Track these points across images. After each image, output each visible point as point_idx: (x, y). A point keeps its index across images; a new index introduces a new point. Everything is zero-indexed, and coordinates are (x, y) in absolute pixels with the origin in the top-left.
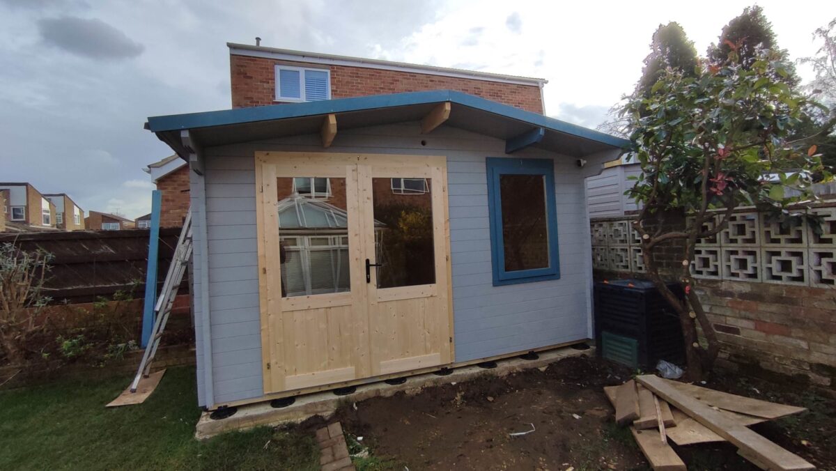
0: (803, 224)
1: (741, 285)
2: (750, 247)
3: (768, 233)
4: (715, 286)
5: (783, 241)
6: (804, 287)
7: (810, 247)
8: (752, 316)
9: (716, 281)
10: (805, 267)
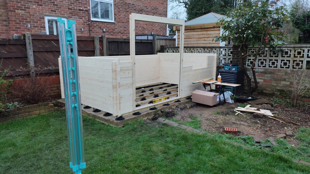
0: (279, 52)
1: (261, 69)
2: (265, 58)
3: (270, 54)
5: (274, 56)
6: (277, 69)
7: (280, 58)
8: (263, 78)
10: (278, 64)
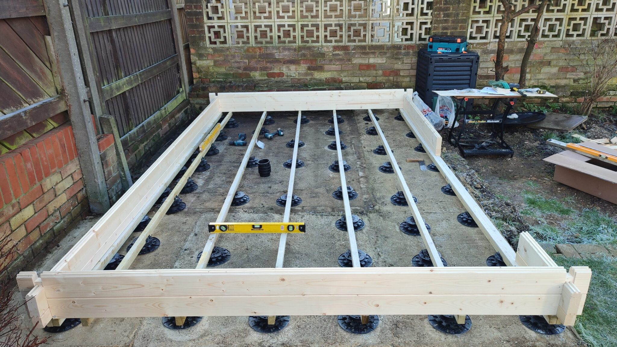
4: (485, 47)
8: (505, 65)
9: (485, 44)
